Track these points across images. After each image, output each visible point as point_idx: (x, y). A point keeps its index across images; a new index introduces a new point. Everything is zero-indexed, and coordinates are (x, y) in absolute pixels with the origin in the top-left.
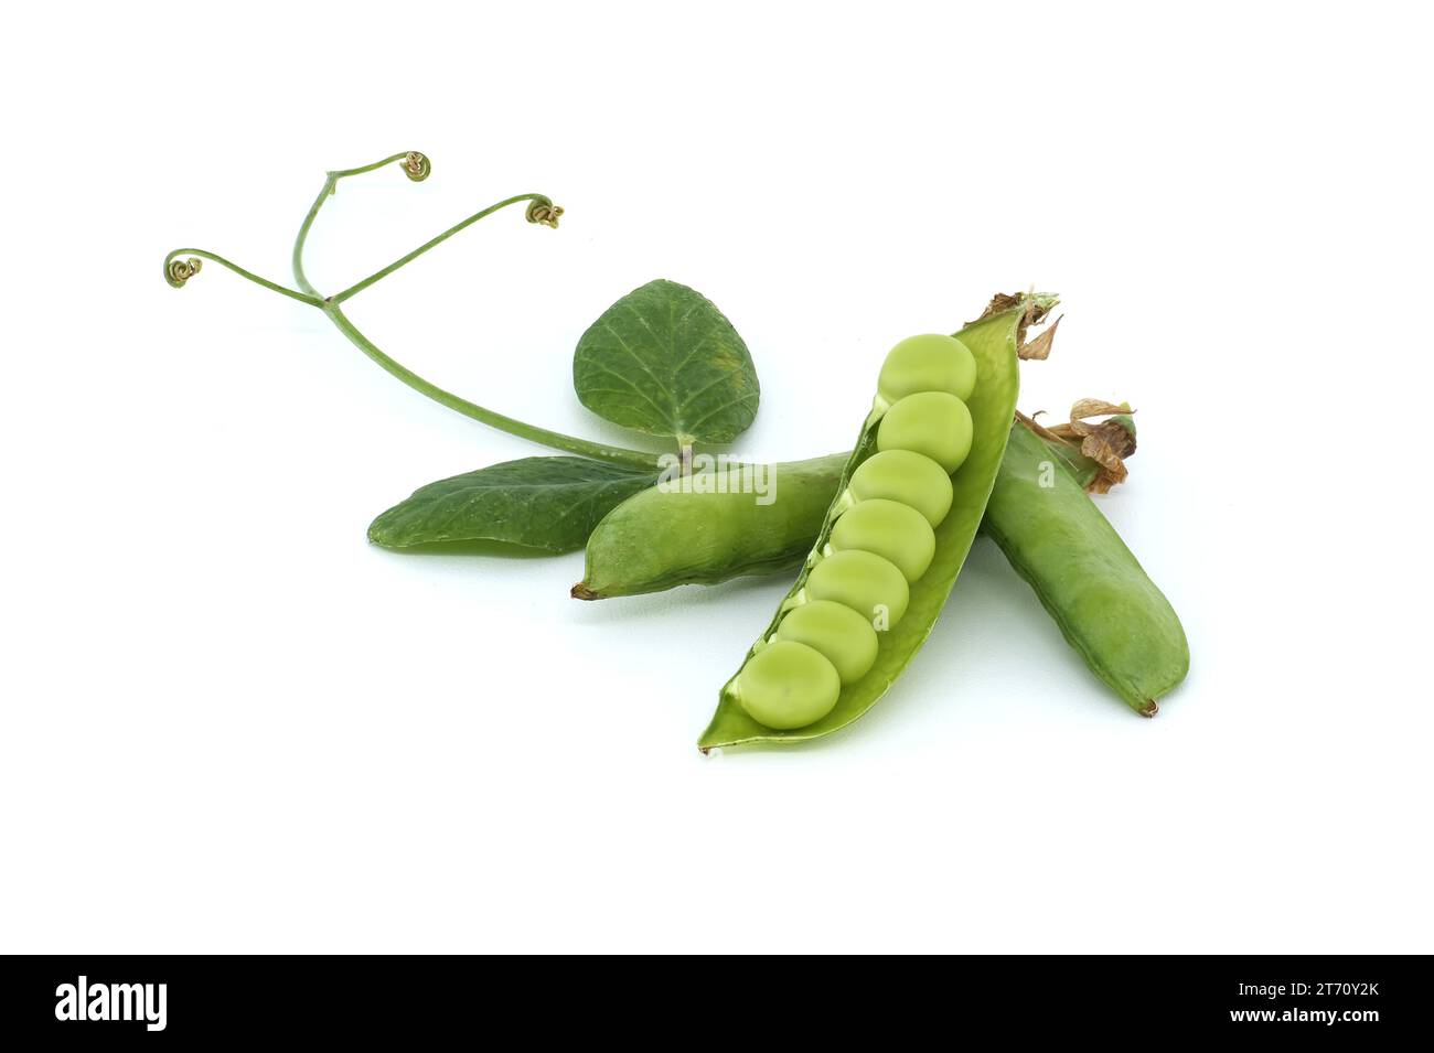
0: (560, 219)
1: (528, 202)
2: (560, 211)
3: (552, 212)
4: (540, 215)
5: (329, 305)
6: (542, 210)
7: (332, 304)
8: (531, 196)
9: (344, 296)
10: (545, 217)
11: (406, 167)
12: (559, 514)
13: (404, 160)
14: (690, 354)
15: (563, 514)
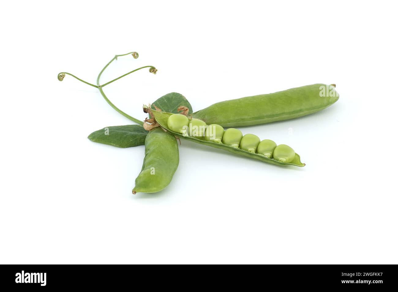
0: (157, 72)
1: (149, 68)
2: (157, 70)
3: (155, 70)
4: (152, 71)
5: (99, 87)
6: (153, 70)
7: (100, 87)
8: (150, 66)
9: (103, 86)
10: (153, 71)
11: (133, 55)
12: (130, 141)
13: (132, 54)
14: (175, 107)
15: (131, 141)
